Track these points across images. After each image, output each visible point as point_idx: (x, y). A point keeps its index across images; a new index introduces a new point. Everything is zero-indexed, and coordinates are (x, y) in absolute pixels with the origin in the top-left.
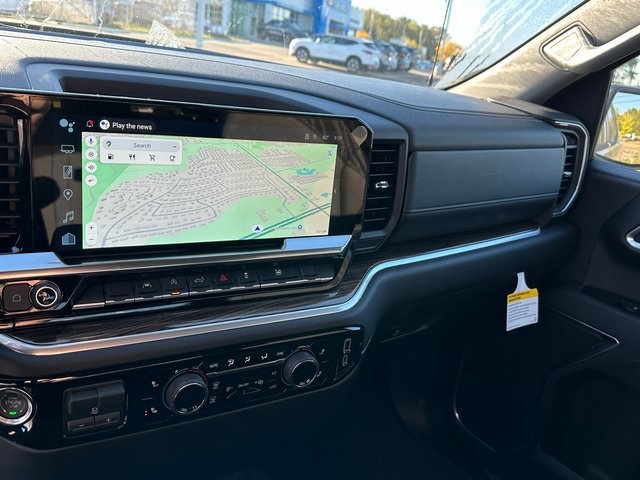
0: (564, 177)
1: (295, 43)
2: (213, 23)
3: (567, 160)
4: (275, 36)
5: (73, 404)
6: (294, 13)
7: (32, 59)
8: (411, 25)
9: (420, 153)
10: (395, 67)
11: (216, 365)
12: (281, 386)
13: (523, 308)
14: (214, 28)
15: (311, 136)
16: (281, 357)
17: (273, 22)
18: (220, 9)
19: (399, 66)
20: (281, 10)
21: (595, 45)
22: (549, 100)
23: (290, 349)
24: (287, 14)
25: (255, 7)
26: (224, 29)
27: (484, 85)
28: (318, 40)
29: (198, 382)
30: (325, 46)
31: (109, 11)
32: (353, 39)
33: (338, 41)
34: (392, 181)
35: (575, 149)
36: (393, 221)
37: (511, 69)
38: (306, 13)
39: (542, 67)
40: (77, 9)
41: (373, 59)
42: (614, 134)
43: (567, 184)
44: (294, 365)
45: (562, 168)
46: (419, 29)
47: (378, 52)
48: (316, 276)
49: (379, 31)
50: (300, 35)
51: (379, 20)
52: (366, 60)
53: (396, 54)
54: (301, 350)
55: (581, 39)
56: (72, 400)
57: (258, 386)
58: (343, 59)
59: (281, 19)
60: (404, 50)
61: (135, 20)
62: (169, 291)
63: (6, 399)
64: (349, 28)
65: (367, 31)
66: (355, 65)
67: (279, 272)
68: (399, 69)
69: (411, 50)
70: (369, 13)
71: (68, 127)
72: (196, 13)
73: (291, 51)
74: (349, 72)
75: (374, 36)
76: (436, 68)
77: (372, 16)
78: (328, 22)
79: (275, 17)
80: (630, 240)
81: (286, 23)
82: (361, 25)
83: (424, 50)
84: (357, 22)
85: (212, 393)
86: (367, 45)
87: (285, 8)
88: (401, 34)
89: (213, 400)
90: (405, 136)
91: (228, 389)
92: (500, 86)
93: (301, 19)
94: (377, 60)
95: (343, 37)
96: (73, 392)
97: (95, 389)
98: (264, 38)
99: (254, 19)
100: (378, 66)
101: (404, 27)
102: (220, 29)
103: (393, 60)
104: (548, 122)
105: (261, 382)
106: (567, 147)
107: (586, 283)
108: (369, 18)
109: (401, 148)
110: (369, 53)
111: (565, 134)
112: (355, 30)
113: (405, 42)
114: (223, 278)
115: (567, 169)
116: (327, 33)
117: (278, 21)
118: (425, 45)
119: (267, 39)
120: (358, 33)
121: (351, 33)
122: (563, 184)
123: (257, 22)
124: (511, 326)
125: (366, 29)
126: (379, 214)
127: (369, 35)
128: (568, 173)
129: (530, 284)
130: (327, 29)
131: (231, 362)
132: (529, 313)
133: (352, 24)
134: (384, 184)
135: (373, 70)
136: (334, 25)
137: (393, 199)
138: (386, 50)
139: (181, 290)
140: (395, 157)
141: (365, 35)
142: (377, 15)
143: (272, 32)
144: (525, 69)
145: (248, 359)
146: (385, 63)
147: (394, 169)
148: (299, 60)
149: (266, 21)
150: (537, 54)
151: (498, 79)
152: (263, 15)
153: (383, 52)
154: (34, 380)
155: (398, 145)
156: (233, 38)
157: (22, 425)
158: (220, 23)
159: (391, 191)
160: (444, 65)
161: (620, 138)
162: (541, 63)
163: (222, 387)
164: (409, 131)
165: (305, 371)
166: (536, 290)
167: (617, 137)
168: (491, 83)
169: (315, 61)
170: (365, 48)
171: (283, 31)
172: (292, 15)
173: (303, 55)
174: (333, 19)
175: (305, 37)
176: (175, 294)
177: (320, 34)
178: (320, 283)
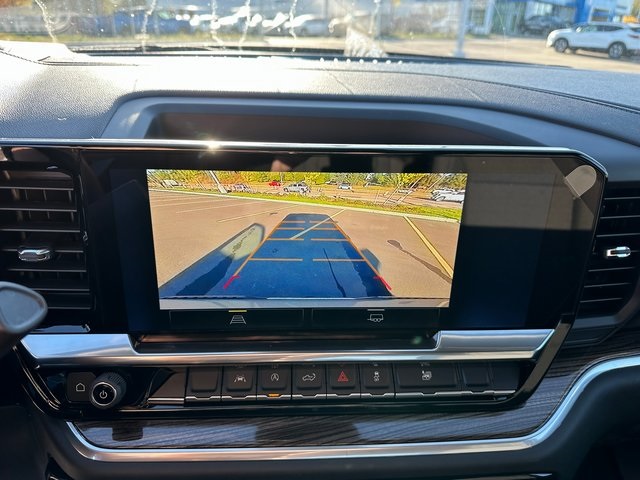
1: (554, 35)
2: (476, 25)
4: (536, 30)
6: (555, 7)
14: (477, 29)
17: (534, 18)
18: (483, 11)
20: (543, 5)
24: (549, 8)
25: (517, 6)
26: (486, 29)
28: (579, 30)
30: (586, 34)
32: (618, 25)
33: (600, 28)
38: (569, 5)
48: (486, 386)
50: (560, 27)
52: (632, 44)
58: (605, 45)
59: (542, 13)
64: (615, 14)
65: (636, 16)
67: (427, 376)
73: (550, 42)
74: (612, 58)
78: (592, 11)
79: (535, 13)
81: (547, 17)
82: (629, 10)
84: (624, 8)
86: (635, 30)
87: (547, 3)
93: (564, 11)
95: (607, 23)
98: (523, 33)
99: (515, 17)
102: (482, 30)
110: (635, 37)
112: (621, 16)
116: (590, 22)
117: (539, 16)
120: (624, 19)
121: (616, 20)
123: (518, 18)
125: (633, 11)
127: (637, 19)
130: (590, 17)
133: (619, 11)
134: (623, 252)
136: (599, 14)
139: (281, 390)
141: (633, 19)
143: (532, 27)
148: (557, 50)
149: (528, 16)
152: (525, 12)
156: (494, 36)
158: (482, 24)
169: (574, 50)
170: (632, 33)
171: (543, 24)
172: (554, 9)
173: (562, 45)
174: (598, 8)
175: (565, 28)
176: (273, 396)
177: (581, 24)
178: (490, 397)
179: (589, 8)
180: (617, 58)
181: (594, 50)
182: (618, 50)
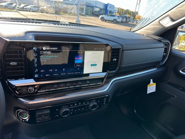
0: (164, 55)
1: (101, 16)
2: (81, 12)
3: (165, 50)
4: (96, 15)
5: (38, 115)
6: (101, 9)
7: (28, 31)
8: (129, 11)
9: (125, 51)
10: (125, 21)
11: (72, 105)
12: (88, 110)
13: (152, 88)
14: (82, 13)
15: (96, 49)
16: (88, 103)
17: (95, 12)
18: (83, 9)
19: (126, 21)
20: (98, 9)
21: (173, 21)
22: (161, 35)
23: (90, 101)
24: (99, 9)
25: (91, 8)
26: (84, 13)
27: (144, 31)
28: (106, 16)
29: (68, 110)
30: (108, 17)
31: (57, 10)
32: (115, 15)
33: (111, 16)
34: (117, 58)
35: (167, 48)
36: (118, 68)
37: (151, 27)
38: (104, 9)
39: (159, 26)
40: (50, 10)
41: (120, 20)
42: (178, 41)
43: (164, 57)
44: (91, 105)
45: (163, 53)
46: (131, 12)
47: (121, 18)
48: (97, 83)
49: (121, 13)
50: (102, 14)
51: (121, 10)
52: (118, 20)
53: (125, 18)
54: (93, 101)
55: (169, 19)
56: (37, 114)
57: (82, 110)
58: (112, 20)
59: (97, 10)
60: (128, 18)
61: (64, 12)
62: (61, 87)
63: (23, 113)
64: (114, 12)
65: (118, 13)
66: (115, 22)
67: (88, 82)
68: (126, 22)
69: (129, 17)
70: (119, 8)
71: (35, 49)
72: (77, 10)
73: (100, 18)
74: (114, 23)
75: (120, 14)
76: (135, 22)
77: (120, 9)
78: (109, 11)
79: (96, 10)
80: (181, 71)
81: (99, 11)
82: (117, 12)
83: (132, 17)
84: (116, 11)
85: (71, 111)
86: (118, 16)
87: (98, 8)
88: (127, 13)
89: (72, 113)
90: (121, 47)
91: (75, 111)
92: (148, 31)
93: (103, 10)
94: (121, 20)
95: (113, 14)
96: (38, 112)
97: (43, 111)
98: (93, 15)
99: (91, 11)
100: (121, 22)
101: (127, 12)
102: (83, 13)
103: (124, 20)
104: (160, 41)
105: (83, 109)
106: (165, 47)
107: (168, 81)
108: (119, 10)
109: (120, 50)
110: (119, 18)
111: (164, 44)
112: (115, 13)
113: (128, 16)
114: (74, 84)
115: (164, 53)
116: (109, 14)
117: (97, 11)
118: (133, 16)
119: (94, 16)
120: (116, 14)
121: (114, 13)
122: (163, 56)
123: (92, 11)
124: (148, 92)
125: (118, 12)
126: (114, 67)
127: (119, 14)
128: (165, 54)
129: (154, 82)
130: (109, 13)
131: (76, 104)
132: (153, 89)
133: (115, 11)
134: (115, 60)
135: (120, 23)
136: (110, 12)
137: (118, 63)
138: (123, 18)
139: (64, 87)
140: (118, 52)
141: (118, 14)
142: (121, 9)
143: (95, 14)
144: (154, 27)
145: (80, 104)
146: (123, 21)
147: (118, 55)
148: (102, 20)
149: (94, 11)
150: (158, 23)
151: (148, 29)
152: (93, 10)
153: (122, 18)
154: (29, 109)
155: (119, 50)
156: (86, 16)
157: (26, 119)
158: (83, 12)
159: (117, 61)
160: (137, 21)
161: (180, 42)
162: (159, 25)
163: (74, 110)
164: (122, 46)
165: (94, 106)
166: (155, 83)
167: (179, 42)
168: (146, 30)
169: (106, 21)
170: (118, 17)
171: (98, 13)
172: (100, 10)
173: (103, 19)
174: (110, 10)
175: (103, 15)
176: (62, 88)
177: (107, 14)
178: (98, 85)
179: (108, 10)
180: (115, 23)
181: (110, 21)
182: (115, 21)
